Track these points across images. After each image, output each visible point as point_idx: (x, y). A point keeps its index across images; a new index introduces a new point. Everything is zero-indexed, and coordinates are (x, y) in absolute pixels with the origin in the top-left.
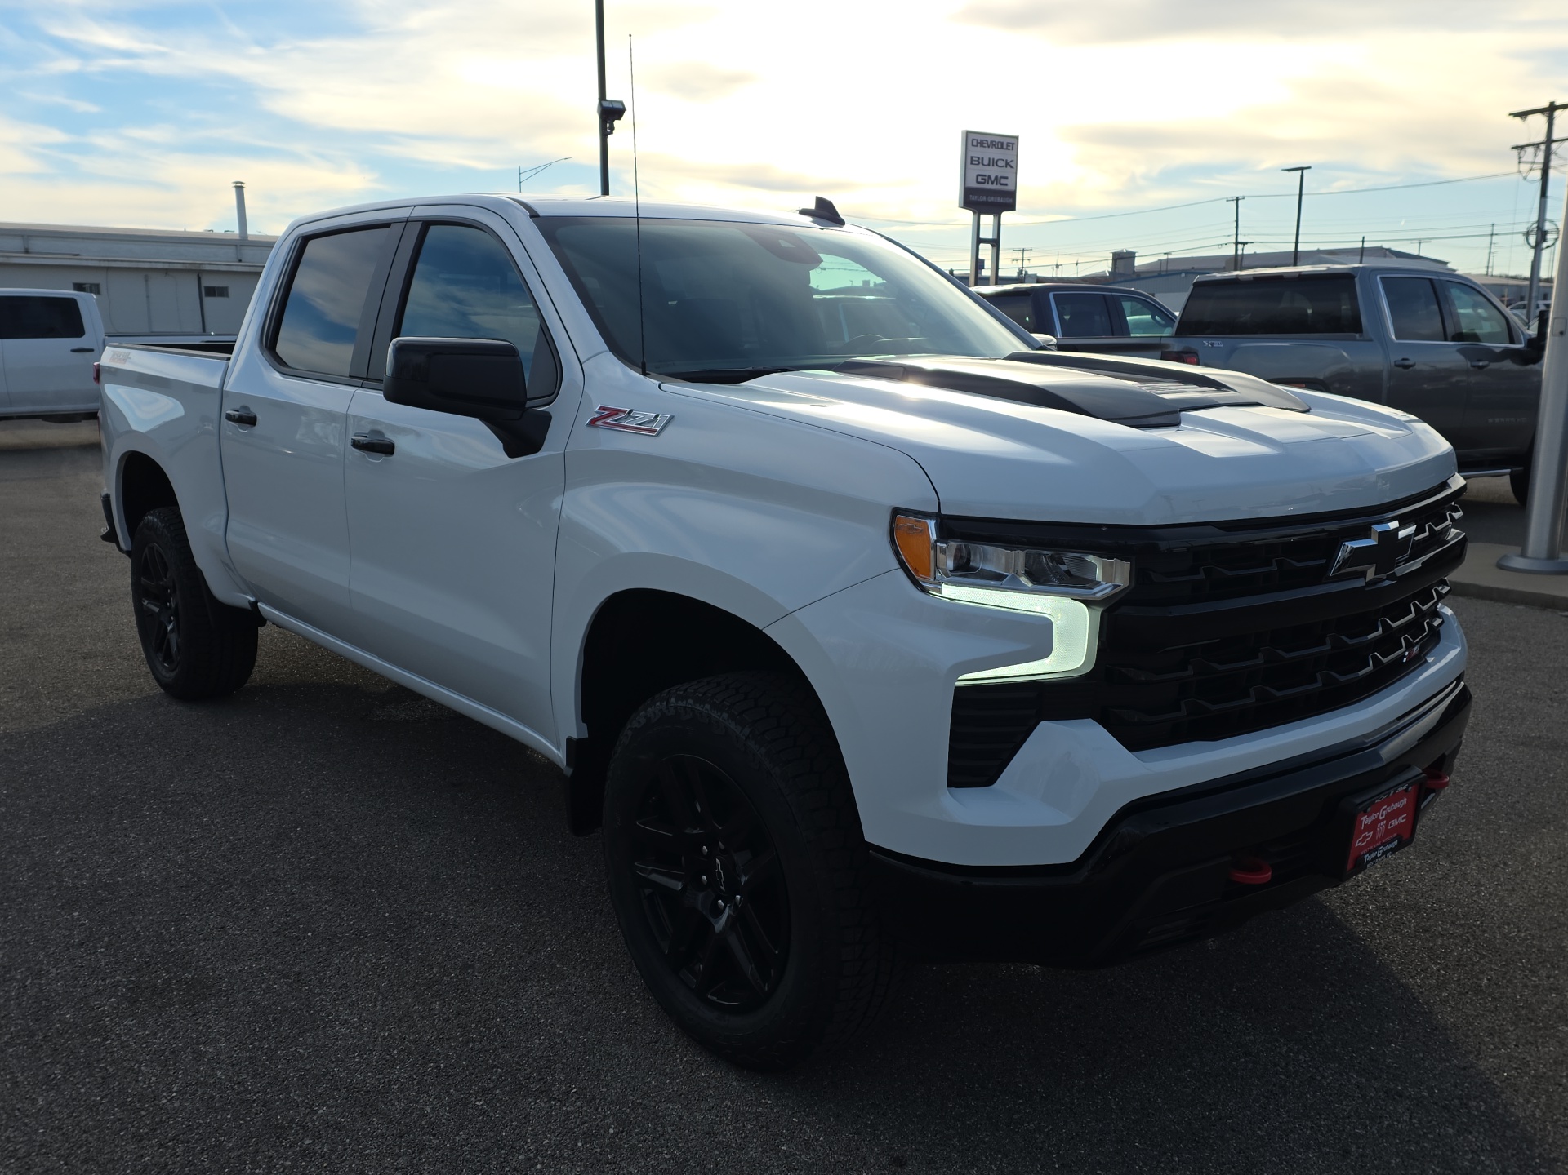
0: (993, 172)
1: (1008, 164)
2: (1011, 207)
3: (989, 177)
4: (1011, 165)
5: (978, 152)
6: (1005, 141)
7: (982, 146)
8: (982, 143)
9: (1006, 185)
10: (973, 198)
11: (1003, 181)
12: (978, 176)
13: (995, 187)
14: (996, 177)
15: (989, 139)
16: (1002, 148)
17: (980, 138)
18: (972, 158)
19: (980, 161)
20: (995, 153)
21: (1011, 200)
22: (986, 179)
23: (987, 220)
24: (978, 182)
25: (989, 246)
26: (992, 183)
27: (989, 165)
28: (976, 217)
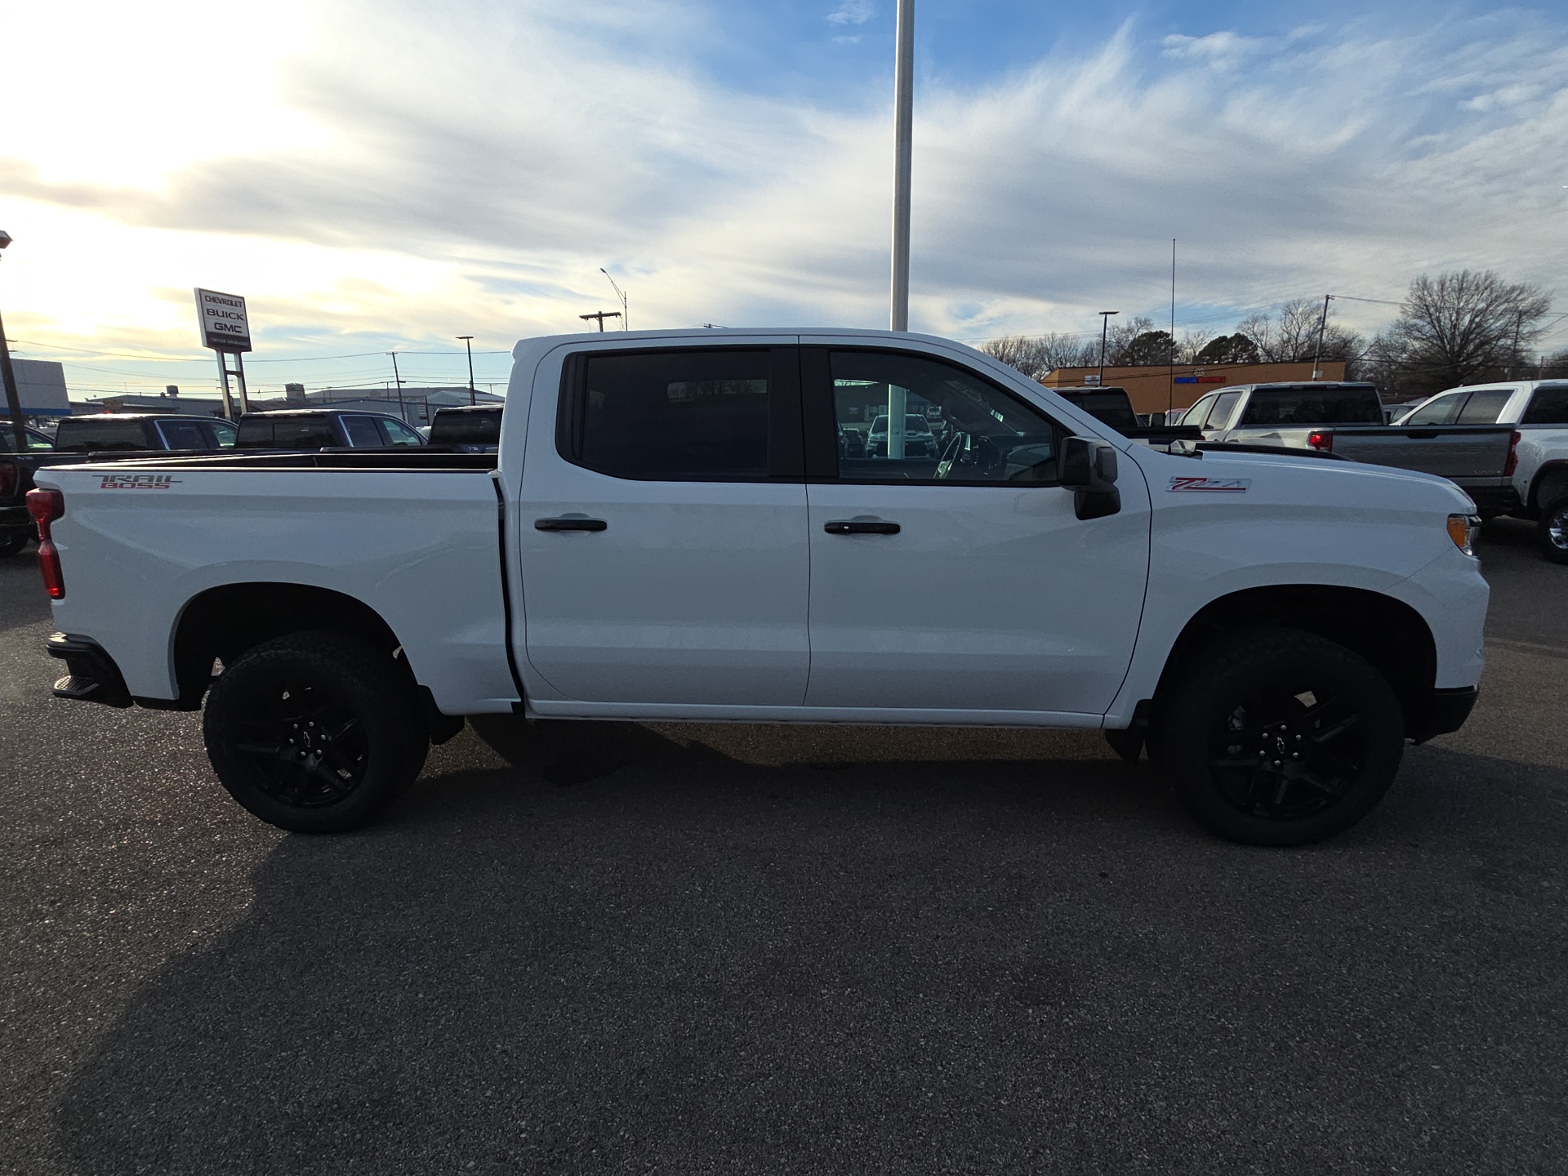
0: (228, 322)
1: (239, 317)
2: (249, 349)
3: (225, 325)
4: (242, 317)
5: (212, 306)
6: (234, 300)
7: (214, 301)
8: (214, 300)
9: (240, 332)
10: (215, 340)
11: (237, 329)
12: (216, 324)
13: (231, 333)
14: (231, 326)
15: (220, 297)
16: (232, 304)
17: (212, 295)
18: (208, 310)
19: (215, 313)
20: (227, 308)
21: (247, 344)
22: (225, 327)
23: (229, 357)
24: (216, 328)
25: (234, 377)
26: (229, 330)
27: (223, 316)
28: (220, 354)
